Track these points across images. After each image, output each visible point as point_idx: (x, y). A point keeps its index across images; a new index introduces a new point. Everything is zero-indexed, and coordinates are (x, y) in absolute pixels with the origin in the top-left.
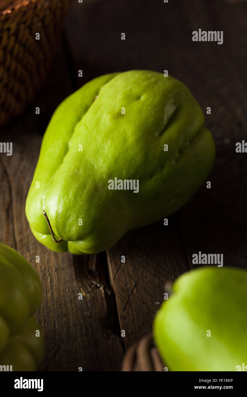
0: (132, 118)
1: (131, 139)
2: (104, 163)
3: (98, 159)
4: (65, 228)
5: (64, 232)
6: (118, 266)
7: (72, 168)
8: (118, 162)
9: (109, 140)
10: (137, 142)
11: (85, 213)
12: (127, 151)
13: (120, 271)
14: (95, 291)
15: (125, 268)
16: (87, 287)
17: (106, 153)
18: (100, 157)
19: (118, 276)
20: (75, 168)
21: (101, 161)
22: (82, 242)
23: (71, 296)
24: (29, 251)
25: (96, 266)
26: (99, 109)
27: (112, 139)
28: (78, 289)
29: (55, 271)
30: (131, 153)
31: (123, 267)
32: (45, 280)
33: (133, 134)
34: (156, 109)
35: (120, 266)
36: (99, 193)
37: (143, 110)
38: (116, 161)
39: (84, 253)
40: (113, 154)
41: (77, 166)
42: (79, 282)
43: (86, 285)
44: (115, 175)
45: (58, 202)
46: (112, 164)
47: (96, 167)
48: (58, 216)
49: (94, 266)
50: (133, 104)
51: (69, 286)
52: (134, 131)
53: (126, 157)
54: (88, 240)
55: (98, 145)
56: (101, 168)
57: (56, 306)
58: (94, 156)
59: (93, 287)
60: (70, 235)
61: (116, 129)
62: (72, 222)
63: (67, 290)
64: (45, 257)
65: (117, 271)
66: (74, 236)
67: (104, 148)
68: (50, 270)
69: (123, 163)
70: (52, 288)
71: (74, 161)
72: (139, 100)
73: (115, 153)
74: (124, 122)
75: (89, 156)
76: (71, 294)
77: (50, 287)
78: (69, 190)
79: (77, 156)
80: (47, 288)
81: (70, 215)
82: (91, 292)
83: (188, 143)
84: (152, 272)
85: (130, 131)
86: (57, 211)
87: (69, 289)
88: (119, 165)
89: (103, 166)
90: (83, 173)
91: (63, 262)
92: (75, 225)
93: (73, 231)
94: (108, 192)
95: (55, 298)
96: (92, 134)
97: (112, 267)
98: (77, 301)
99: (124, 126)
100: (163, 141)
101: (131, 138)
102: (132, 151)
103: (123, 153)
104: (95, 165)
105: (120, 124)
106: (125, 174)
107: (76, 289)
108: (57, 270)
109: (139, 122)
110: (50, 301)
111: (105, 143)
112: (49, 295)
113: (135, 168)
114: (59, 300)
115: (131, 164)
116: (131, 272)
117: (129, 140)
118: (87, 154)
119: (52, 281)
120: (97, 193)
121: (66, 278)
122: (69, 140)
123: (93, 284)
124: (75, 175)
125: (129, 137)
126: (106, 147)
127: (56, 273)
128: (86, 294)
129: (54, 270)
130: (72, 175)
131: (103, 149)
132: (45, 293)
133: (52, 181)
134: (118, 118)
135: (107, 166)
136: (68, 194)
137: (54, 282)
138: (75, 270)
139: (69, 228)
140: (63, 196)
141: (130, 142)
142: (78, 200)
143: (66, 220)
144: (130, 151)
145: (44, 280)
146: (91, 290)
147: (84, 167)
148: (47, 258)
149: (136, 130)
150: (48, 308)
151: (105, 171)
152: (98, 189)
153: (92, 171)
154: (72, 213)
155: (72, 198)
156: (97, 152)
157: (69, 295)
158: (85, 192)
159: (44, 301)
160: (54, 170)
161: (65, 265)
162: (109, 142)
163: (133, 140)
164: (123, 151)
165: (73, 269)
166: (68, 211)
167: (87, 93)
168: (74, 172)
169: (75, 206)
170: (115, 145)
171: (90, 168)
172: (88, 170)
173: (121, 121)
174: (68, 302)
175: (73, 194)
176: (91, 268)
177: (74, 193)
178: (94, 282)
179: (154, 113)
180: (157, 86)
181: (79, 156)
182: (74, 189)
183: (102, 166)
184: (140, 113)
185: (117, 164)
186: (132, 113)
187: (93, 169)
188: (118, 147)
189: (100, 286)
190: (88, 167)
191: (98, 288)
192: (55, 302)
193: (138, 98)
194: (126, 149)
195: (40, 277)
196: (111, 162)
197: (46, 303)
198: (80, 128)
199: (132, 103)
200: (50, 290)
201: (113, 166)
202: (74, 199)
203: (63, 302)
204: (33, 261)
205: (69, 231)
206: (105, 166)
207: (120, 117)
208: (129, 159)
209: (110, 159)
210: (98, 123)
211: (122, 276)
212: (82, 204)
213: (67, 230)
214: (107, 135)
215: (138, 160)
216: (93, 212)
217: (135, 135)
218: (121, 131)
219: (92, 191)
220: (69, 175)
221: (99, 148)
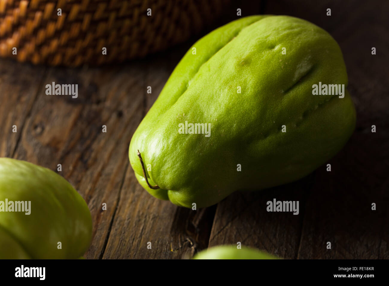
0: (258, 68)
1: (250, 92)
2: (215, 112)
3: (210, 106)
4: (160, 174)
5: (158, 178)
6: (222, 227)
7: (181, 111)
8: (230, 114)
9: (226, 88)
10: (256, 95)
11: (182, 162)
12: (242, 104)
13: (221, 233)
14: (185, 249)
15: (229, 231)
16: (178, 242)
17: (220, 102)
18: (213, 105)
19: (218, 238)
20: (183, 112)
21: (212, 110)
22: (179, 194)
23: (157, 249)
24: (134, 192)
25: (200, 223)
26: (228, 51)
27: (231, 87)
28: (168, 244)
29: (152, 219)
30: (246, 106)
31: (227, 229)
32: (138, 227)
33: (253, 86)
34: (287, 63)
35: (224, 228)
36: (202, 143)
37: (272, 61)
38: (228, 111)
39: (181, 205)
40: (227, 104)
41: (186, 110)
42: (172, 236)
43: (178, 241)
44: (224, 126)
45: (157, 145)
46: (223, 114)
47: (205, 114)
48: (154, 160)
49: (197, 222)
50: (263, 53)
51: (161, 238)
52: (255, 82)
53: (240, 110)
54: (182, 192)
55: (215, 91)
56: (211, 116)
57: (137, 256)
58: (207, 103)
59: (185, 244)
60: (164, 182)
61: (237, 77)
62: (167, 169)
63: (156, 242)
64: (147, 201)
65: (219, 233)
66: (168, 185)
67: (220, 95)
68: (147, 217)
69: (235, 115)
70: (141, 236)
71: (185, 104)
72: (272, 49)
73: (229, 104)
74: (248, 71)
75: (201, 101)
76: (159, 246)
77: (139, 235)
78: (170, 134)
79: (190, 99)
80: (136, 236)
81: (166, 161)
82: (180, 249)
83: (316, 107)
84: (256, 241)
85: (251, 82)
86: (154, 154)
87: (158, 242)
88: (231, 117)
89: (214, 115)
90: (190, 118)
91: (165, 211)
92: (170, 173)
93: (167, 179)
94: (212, 144)
95: (139, 248)
96: (212, 78)
97: (214, 227)
98: (161, 256)
99: (246, 76)
100: (286, 99)
101: (250, 90)
102: (248, 104)
103: (238, 105)
104: (206, 112)
105: (243, 72)
106: (235, 129)
107: (166, 243)
108: (154, 218)
109: (264, 73)
110: (133, 250)
111: (222, 90)
112: (135, 243)
113: (248, 124)
114: (143, 251)
115: (244, 118)
116: (233, 236)
117: (248, 92)
118: (201, 98)
119: (144, 230)
120: (200, 143)
121: (160, 229)
122: (190, 79)
123: (187, 241)
124: (182, 118)
125: (248, 88)
126: (221, 95)
127: (152, 222)
128: (174, 251)
129: (151, 217)
130: (178, 118)
131: (218, 97)
132: (132, 240)
133: (159, 121)
134: (243, 65)
135: (217, 116)
136: (168, 138)
137: (147, 230)
138: (174, 223)
139: (163, 176)
140: (163, 139)
141: (248, 94)
142: (178, 146)
143: (161, 166)
144: (246, 104)
145: (136, 226)
146: (181, 248)
147: (193, 112)
148: (149, 203)
149: (258, 82)
150: (128, 256)
151: (214, 121)
152: (201, 139)
153: (200, 119)
154: (168, 159)
155: (171, 143)
156: (211, 98)
157: (156, 247)
158: (187, 139)
159: (127, 248)
160: (165, 109)
161: (166, 215)
162: (226, 90)
163: (252, 92)
164: (239, 103)
165: (172, 220)
166: (164, 157)
167: (226, 32)
168: (181, 116)
169: (172, 152)
170: (231, 95)
171: (199, 114)
172: (196, 116)
173: (245, 69)
174: (152, 255)
175: (173, 140)
176: (193, 223)
177: (175, 138)
178: (188, 239)
179: (284, 67)
180: (298, 38)
181: (191, 99)
182: (176, 134)
183: (212, 114)
184: (268, 64)
185: (229, 115)
186: (259, 63)
187: (202, 116)
188: (234, 97)
189: (193, 245)
190: (198, 113)
191: (190, 246)
192: (138, 252)
193: (272, 47)
194: (242, 101)
195: (134, 222)
196: (222, 112)
197: (128, 251)
198: (204, 69)
199: (263, 51)
200: (138, 238)
201: (224, 117)
202: (173, 144)
203: (146, 254)
204: (134, 203)
205: (163, 178)
206: (215, 116)
207: (245, 65)
208: (242, 112)
209: (222, 108)
210: (221, 66)
211: (222, 239)
212: (180, 151)
213: (161, 176)
214: (226, 83)
215: (252, 116)
216: (191, 163)
217: (255, 87)
218: (242, 80)
219: (194, 140)
220: (175, 118)
221: (215, 94)
